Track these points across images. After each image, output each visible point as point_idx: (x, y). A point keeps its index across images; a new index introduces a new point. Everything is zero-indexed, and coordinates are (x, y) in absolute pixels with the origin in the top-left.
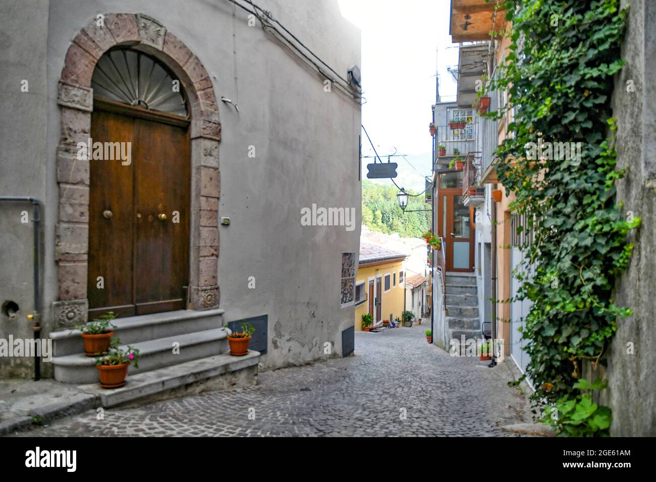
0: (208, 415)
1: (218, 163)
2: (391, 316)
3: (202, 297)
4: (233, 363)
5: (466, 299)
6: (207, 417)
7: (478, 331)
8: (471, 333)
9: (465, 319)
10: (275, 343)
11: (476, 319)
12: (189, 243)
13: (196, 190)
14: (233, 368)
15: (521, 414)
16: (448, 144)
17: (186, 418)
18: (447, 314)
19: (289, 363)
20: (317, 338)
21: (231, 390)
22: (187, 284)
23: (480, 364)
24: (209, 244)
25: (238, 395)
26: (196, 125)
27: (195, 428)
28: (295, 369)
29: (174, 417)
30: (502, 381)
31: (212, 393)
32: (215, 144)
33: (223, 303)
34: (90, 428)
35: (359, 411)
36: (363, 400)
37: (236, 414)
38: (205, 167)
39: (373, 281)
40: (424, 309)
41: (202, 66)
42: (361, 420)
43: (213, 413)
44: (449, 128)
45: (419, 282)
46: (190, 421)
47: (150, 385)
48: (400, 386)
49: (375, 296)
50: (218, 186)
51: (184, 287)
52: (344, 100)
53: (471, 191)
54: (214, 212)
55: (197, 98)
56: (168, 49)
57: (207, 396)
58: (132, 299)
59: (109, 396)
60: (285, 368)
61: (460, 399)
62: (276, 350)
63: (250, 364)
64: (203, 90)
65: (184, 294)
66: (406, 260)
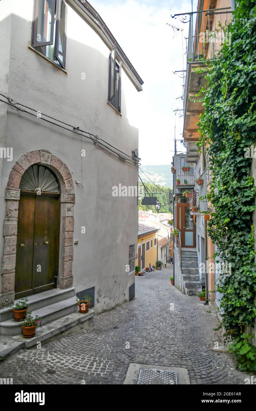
0: (75, 349)
1: (73, 213)
2: (150, 264)
3: (65, 282)
4: (83, 318)
5: (192, 264)
6: (75, 351)
7: (198, 282)
8: (195, 283)
9: (192, 276)
10: (98, 300)
11: (197, 275)
12: (58, 254)
13: (62, 228)
14: (82, 320)
15: (220, 338)
16: (181, 177)
17: (66, 352)
18: (182, 273)
19: (104, 309)
20: (117, 294)
21: (81, 332)
22: (57, 275)
23: (200, 303)
24: (69, 255)
25: (85, 335)
26: (63, 196)
27: (72, 358)
28: (107, 313)
29: (60, 351)
30: (211, 316)
31: (73, 334)
32: (72, 204)
33: (74, 283)
34: (26, 362)
35: (145, 342)
36: (144, 334)
37: (88, 348)
38: (67, 217)
39: (140, 246)
40: (168, 258)
41: (67, 168)
42: (147, 348)
43: (77, 348)
44: (182, 170)
45: (165, 243)
46: (69, 353)
47: (46, 335)
48: (161, 321)
49: (141, 255)
50: (73, 225)
51: (56, 277)
52: (130, 167)
53: (194, 209)
54: (71, 238)
55: (64, 183)
56: (53, 163)
57: (71, 336)
58: (32, 286)
59: (30, 342)
60: (103, 313)
61: (192, 330)
62: (98, 304)
63: (90, 317)
64: (67, 179)
65: (55, 280)
66: (158, 232)
